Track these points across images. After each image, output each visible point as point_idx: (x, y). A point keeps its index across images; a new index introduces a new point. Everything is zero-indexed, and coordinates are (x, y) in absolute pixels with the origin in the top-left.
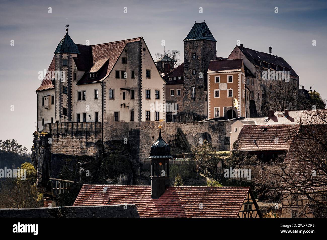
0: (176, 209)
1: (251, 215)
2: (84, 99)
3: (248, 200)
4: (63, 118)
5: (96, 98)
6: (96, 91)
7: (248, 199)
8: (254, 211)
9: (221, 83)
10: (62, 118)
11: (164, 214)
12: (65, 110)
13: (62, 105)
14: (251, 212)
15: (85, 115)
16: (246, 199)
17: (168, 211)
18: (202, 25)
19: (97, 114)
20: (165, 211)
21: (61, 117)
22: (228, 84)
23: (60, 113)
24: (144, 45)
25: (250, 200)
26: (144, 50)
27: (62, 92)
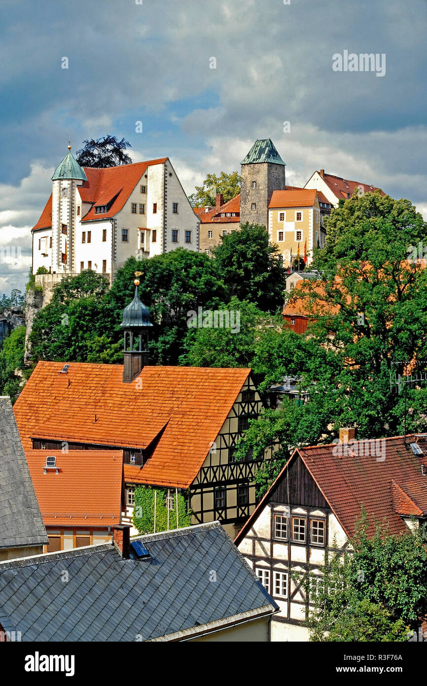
0: (152, 398)
1: (253, 408)
2: (89, 241)
3: (249, 388)
4: (62, 267)
5: (104, 240)
6: (105, 231)
7: (249, 386)
8: (257, 402)
9: (287, 221)
10: (60, 267)
11: (137, 404)
12: (64, 256)
13: (60, 249)
14: (253, 404)
15: (90, 263)
16: (246, 386)
17: (143, 401)
18: (265, 142)
19: (105, 261)
20: (139, 401)
21: (59, 265)
22: (296, 223)
23: (58, 260)
24: (171, 169)
25: (251, 388)
26: (171, 175)
27: (61, 232)
